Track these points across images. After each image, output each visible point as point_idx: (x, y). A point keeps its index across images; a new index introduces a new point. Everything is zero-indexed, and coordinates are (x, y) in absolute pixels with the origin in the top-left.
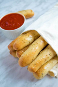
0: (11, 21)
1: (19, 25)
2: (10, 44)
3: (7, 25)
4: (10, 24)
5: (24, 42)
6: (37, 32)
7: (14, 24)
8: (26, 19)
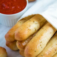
0: (10, 3)
1: (20, 8)
2: (8, 33)
3: (5, 7)
4: (8, 7)
5: (30, 30)
6: (43, 17)
7: (13, 7)
8: (29, 2)
